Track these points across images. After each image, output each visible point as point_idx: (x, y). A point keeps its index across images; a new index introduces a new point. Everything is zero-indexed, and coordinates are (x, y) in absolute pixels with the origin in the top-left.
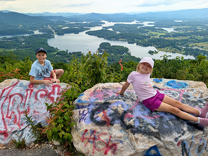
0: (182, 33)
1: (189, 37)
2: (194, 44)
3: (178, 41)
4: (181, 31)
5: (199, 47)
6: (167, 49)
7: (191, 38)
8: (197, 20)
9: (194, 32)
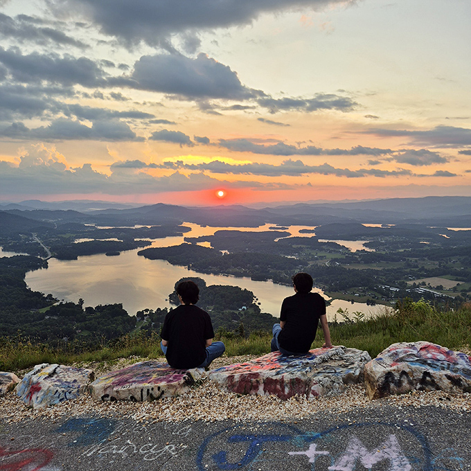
0: (384, 253)
1: (402, 263)
2: (417, 282)
3: (377, 272)
4: (381, 247)
5: (430, 288)
6: (354, 293)
7: (409, 265)
8: (416, 223)
9: (414, 250)
